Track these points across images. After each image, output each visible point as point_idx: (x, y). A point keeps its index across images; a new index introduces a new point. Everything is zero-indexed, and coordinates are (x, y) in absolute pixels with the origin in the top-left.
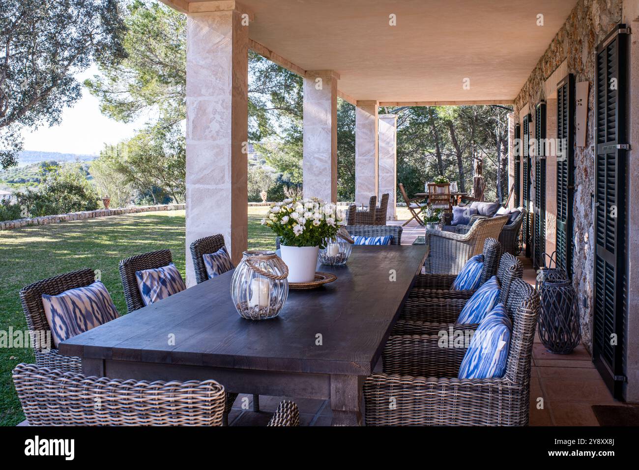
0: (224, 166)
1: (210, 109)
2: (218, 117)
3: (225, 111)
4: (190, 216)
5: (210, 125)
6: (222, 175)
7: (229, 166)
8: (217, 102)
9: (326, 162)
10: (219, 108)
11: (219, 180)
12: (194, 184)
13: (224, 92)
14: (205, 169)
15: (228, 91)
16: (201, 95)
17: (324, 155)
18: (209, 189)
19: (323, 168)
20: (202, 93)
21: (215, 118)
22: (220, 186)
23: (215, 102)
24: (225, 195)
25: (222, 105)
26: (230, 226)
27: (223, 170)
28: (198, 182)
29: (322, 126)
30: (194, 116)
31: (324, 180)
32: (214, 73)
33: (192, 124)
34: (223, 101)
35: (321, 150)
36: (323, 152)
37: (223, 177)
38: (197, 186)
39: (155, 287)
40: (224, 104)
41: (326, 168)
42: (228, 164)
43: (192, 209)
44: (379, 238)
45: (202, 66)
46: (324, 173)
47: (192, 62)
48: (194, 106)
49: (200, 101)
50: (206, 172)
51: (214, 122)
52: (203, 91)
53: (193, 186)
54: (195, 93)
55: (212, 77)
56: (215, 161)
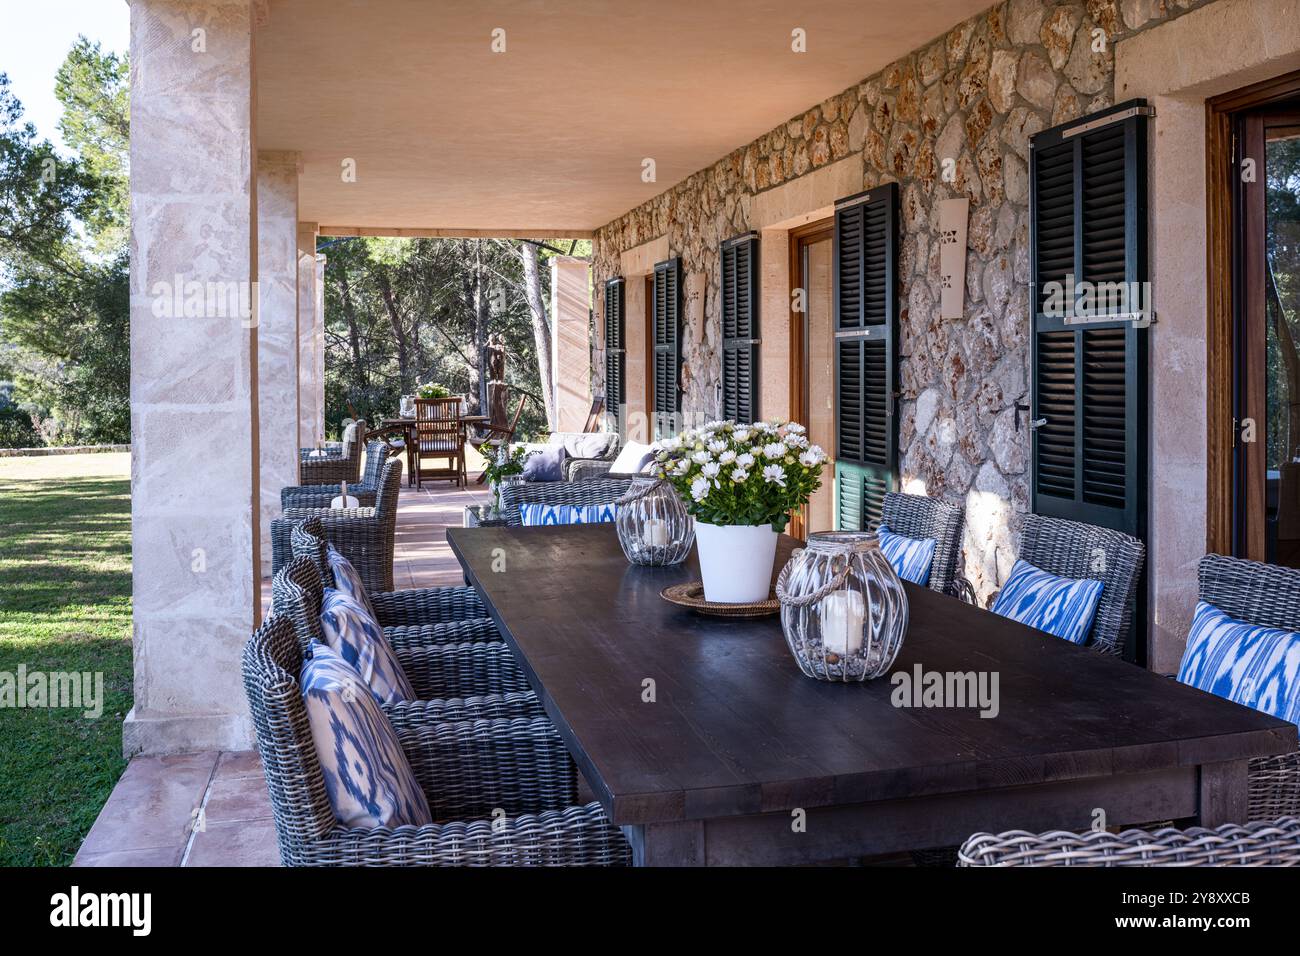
0: (233, 359)
1: (193, 227)
2: (215, 244)
3: (233, 229)
4: (144, 480)
5: (194, 262)
6: (226, 379)
7: (243, 359)
8: (214, 209)
9: (286, 353)
10: (218, 222)
11: (220, 392)
12: (154, 401)
13: (230, 186)
14: (182, 366)
15: (241, 185)
16: (167, 189)
17: (280, 337)
18: (192, 414)
19: (277, 365)
20: (172, 185)
21: (207, 246)
22: (223, 406)
23: (207, 208)
24: (234, 427)
25: (225, 215)
26: (249, 499)
27: (228, 369)
28: (164, 396)
29: (275, 274)
30: (152, 240)
31: (282, 392)
32: (205, 139)
33: (146, 260)
34: (228, 207)
35: (273, 327)
36: (277, 331)
37: (229, 385)
38: (161, 407)
39: (365, 648)
40: (231, 213)
41: (283, 367)
42: (243, 352)
43: (148, 464)
44: (604, 507)
45: (171, 122)
46: (279, 376)
47: (145, 110)
48: (153, 214)
49: (168, 205)
50: (183, 374)
51: (204, 254)
52: (176, 181)
53: (151, 408)
54: (153, 185)
55: (200, 147)
56: (207, 349)
